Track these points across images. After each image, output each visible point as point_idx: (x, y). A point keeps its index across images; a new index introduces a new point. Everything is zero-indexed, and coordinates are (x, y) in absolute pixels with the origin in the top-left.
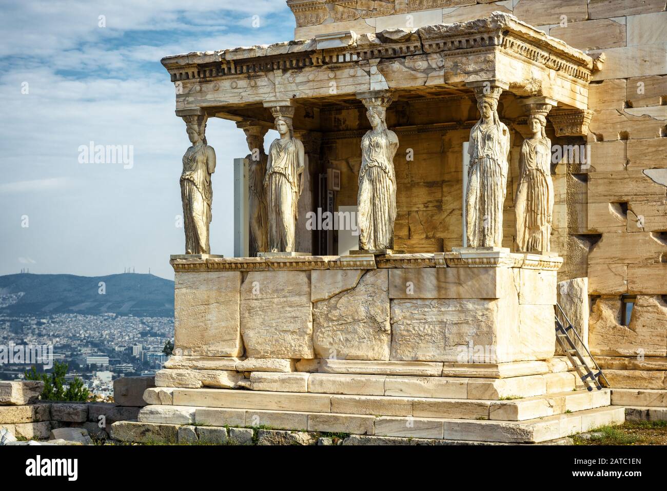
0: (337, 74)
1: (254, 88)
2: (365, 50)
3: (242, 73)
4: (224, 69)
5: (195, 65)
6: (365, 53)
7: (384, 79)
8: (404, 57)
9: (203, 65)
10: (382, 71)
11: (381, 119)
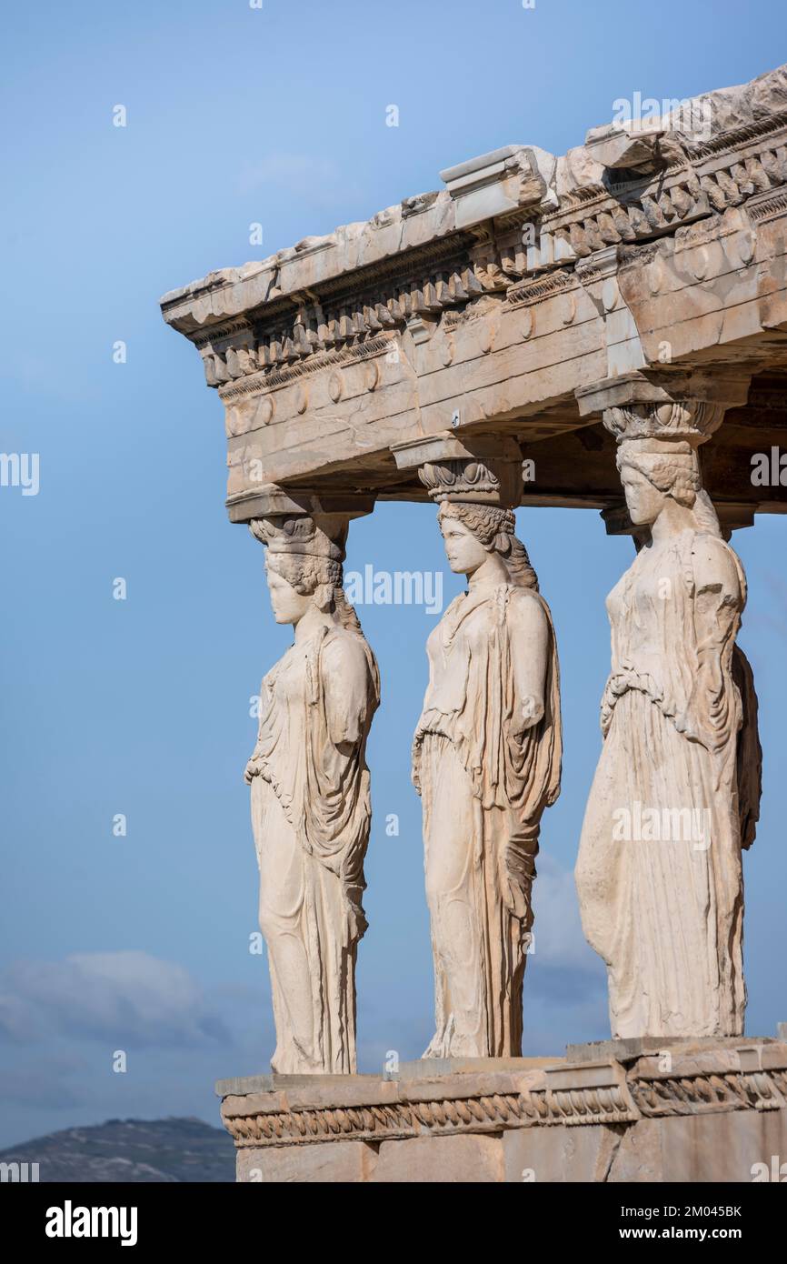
0: (538, 319)
1: (376, 395)
2: (579, 216)
5: (243, 320)
6: (581, 224)
7: (634, 331)
8: (670, 233)
9: (257, 315)
10: (628, 294)
11: (666, 490)
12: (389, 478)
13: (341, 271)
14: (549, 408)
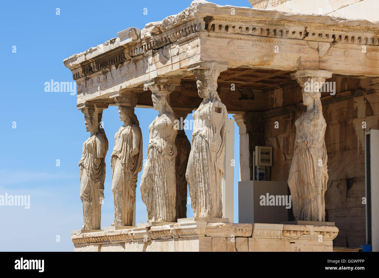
0: (137, 66)
1: (106, 82)
3: (99, 70)
4: (92, 67)
5: (80, 65)
6: (145, 46)
7: (155, 68)
8: (162, 48)
9: (83, 65)
10: (155, 61)
11: (162, 103)
12: (111, 101)
13: (98, 55)
14: (140, 85)
